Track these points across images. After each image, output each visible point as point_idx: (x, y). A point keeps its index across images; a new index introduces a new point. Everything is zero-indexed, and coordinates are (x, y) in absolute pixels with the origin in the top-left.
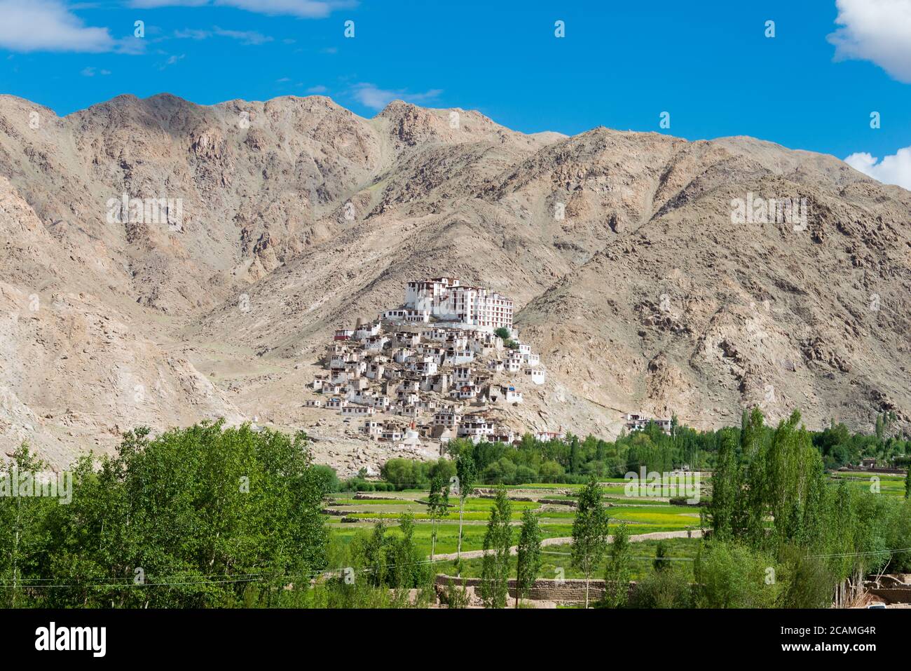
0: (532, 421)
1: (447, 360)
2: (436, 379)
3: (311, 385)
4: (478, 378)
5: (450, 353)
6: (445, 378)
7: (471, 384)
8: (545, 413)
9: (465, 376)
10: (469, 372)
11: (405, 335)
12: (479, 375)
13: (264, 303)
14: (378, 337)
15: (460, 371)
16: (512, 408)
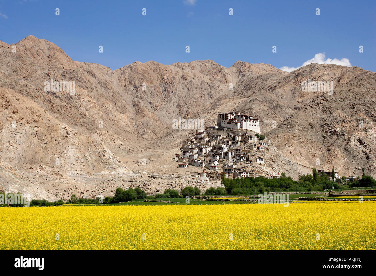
0: (268, 171)
1: (232, 146)
2: (226, 154)
3: (174, 159)
4: (245, 153)
5: (233, 143)
6: (230, 153)
7: (242, 156)
8: (275, 168)
9: (239, 152)
10: (241, 151)
11: (215, 136)
12: (245, 152)
13: (180, 134)
14: (204, 138)
15: (237, 150)
16: (259, 166)
